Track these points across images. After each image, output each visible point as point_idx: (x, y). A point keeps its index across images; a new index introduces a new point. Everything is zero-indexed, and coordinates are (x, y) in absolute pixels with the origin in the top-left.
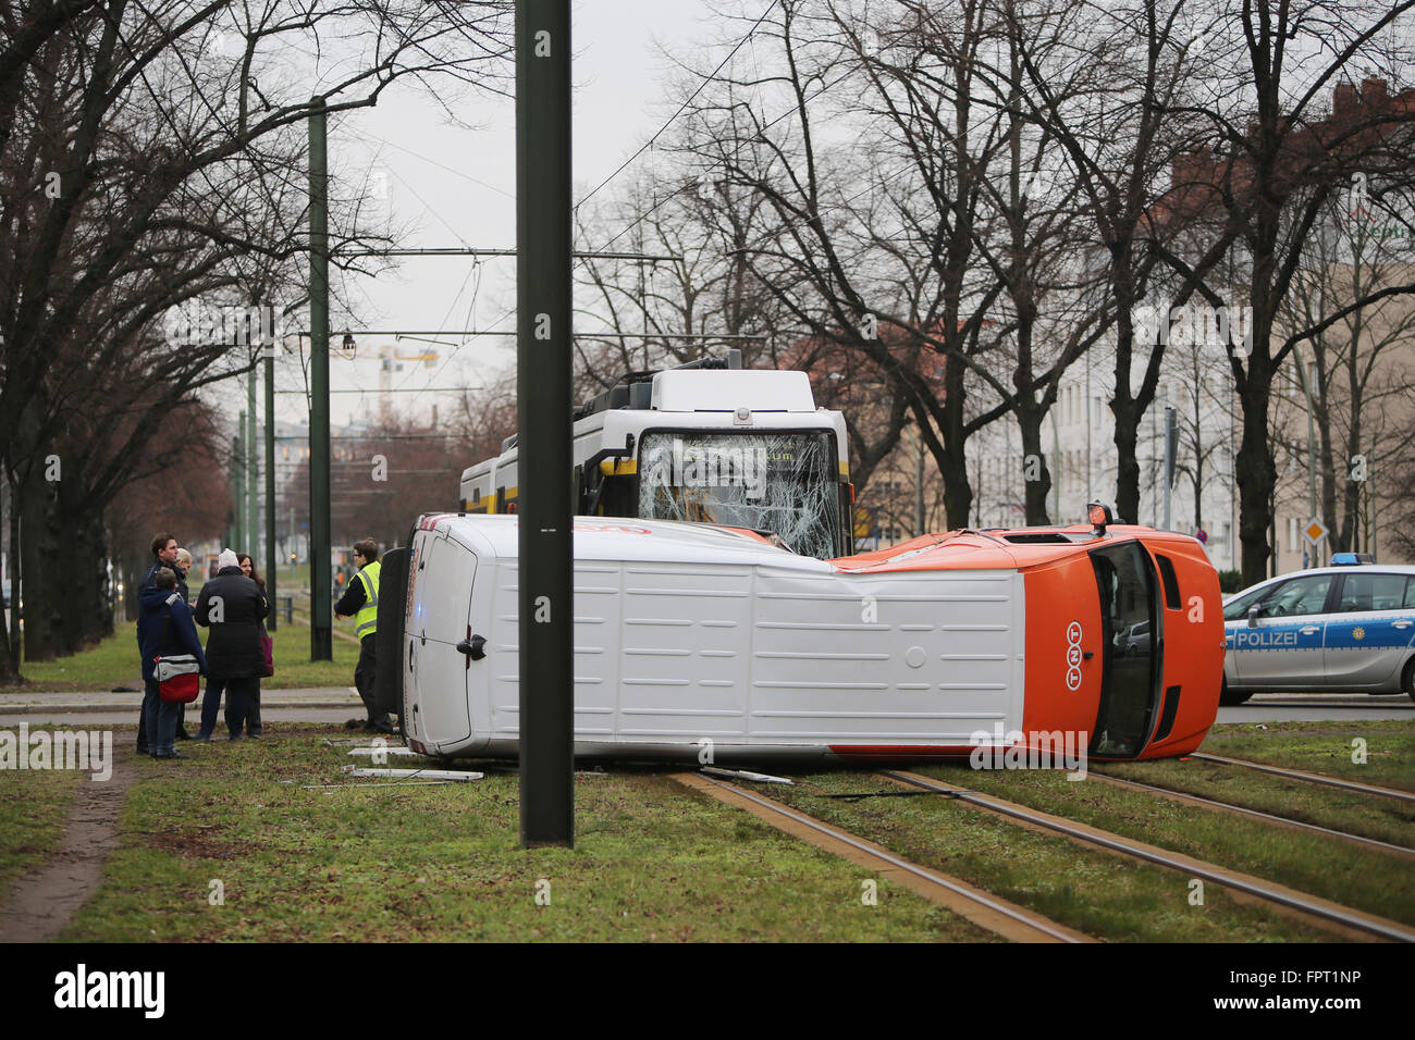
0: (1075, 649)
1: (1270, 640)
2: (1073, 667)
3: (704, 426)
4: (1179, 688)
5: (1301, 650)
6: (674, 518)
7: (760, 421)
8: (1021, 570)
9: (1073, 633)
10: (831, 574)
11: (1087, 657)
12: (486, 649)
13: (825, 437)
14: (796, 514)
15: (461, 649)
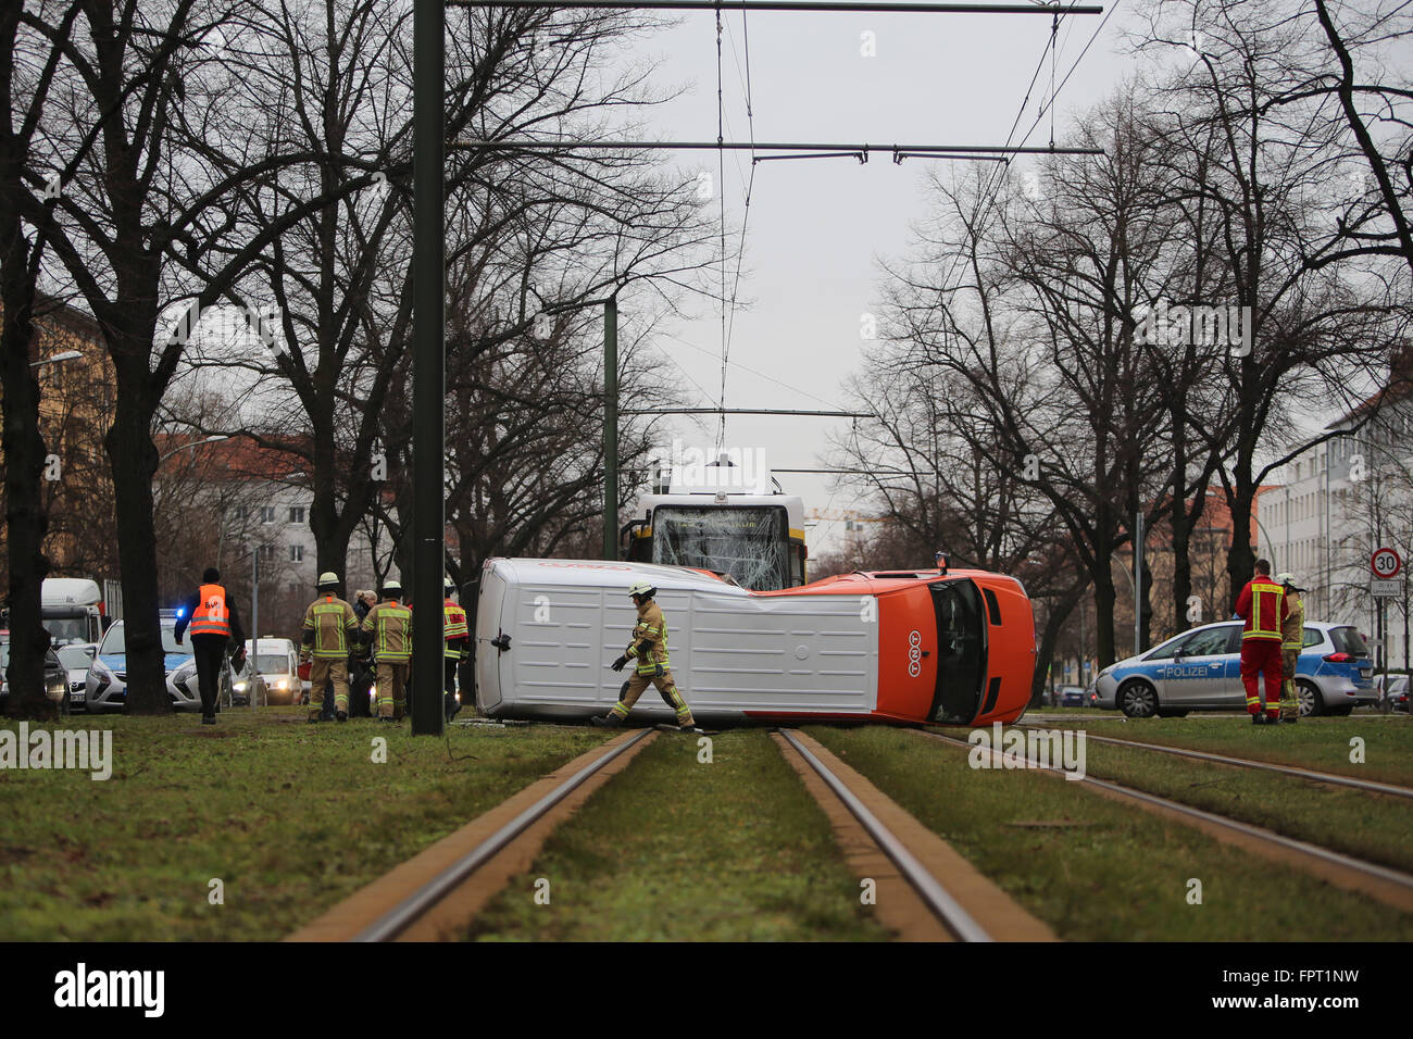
0: (915, 649)
1: (1190, 673)
2: (913, 661)
3: (695, 504)
4: (999, 679)
5: (1209, 679)
6: (673, 564)
7: (732, 501)
8: (875, 595)
9: (914, 638)
10: (745, 597)
11: (925, 655)
12: (511, 644)
13: (778, 511)
14: (757, 563)
15: (494, 643)
